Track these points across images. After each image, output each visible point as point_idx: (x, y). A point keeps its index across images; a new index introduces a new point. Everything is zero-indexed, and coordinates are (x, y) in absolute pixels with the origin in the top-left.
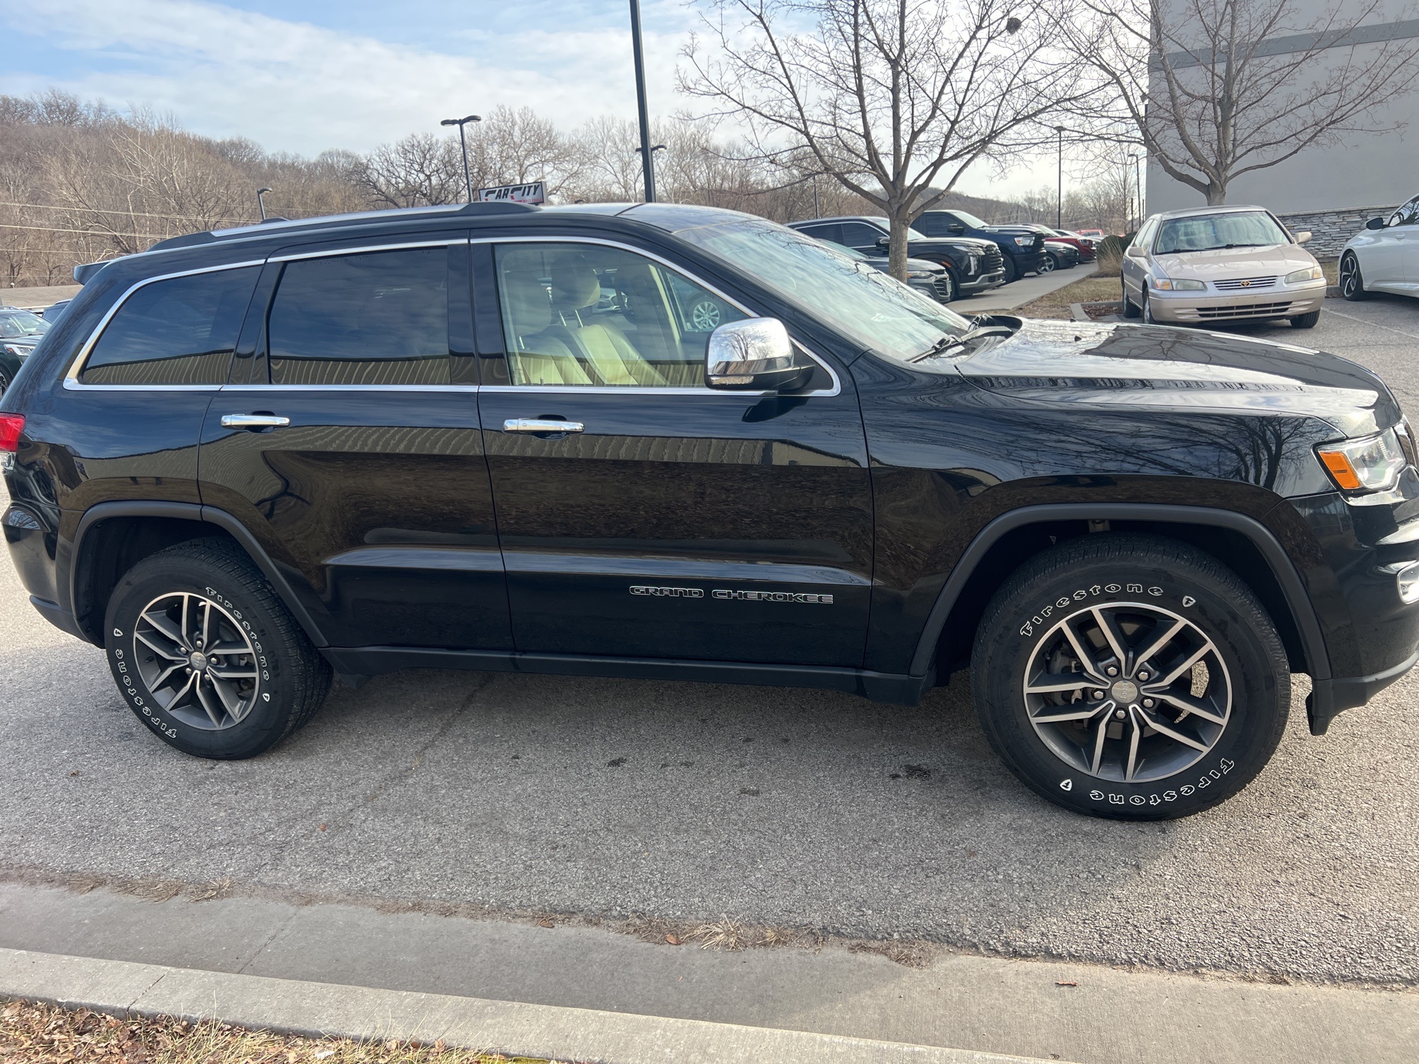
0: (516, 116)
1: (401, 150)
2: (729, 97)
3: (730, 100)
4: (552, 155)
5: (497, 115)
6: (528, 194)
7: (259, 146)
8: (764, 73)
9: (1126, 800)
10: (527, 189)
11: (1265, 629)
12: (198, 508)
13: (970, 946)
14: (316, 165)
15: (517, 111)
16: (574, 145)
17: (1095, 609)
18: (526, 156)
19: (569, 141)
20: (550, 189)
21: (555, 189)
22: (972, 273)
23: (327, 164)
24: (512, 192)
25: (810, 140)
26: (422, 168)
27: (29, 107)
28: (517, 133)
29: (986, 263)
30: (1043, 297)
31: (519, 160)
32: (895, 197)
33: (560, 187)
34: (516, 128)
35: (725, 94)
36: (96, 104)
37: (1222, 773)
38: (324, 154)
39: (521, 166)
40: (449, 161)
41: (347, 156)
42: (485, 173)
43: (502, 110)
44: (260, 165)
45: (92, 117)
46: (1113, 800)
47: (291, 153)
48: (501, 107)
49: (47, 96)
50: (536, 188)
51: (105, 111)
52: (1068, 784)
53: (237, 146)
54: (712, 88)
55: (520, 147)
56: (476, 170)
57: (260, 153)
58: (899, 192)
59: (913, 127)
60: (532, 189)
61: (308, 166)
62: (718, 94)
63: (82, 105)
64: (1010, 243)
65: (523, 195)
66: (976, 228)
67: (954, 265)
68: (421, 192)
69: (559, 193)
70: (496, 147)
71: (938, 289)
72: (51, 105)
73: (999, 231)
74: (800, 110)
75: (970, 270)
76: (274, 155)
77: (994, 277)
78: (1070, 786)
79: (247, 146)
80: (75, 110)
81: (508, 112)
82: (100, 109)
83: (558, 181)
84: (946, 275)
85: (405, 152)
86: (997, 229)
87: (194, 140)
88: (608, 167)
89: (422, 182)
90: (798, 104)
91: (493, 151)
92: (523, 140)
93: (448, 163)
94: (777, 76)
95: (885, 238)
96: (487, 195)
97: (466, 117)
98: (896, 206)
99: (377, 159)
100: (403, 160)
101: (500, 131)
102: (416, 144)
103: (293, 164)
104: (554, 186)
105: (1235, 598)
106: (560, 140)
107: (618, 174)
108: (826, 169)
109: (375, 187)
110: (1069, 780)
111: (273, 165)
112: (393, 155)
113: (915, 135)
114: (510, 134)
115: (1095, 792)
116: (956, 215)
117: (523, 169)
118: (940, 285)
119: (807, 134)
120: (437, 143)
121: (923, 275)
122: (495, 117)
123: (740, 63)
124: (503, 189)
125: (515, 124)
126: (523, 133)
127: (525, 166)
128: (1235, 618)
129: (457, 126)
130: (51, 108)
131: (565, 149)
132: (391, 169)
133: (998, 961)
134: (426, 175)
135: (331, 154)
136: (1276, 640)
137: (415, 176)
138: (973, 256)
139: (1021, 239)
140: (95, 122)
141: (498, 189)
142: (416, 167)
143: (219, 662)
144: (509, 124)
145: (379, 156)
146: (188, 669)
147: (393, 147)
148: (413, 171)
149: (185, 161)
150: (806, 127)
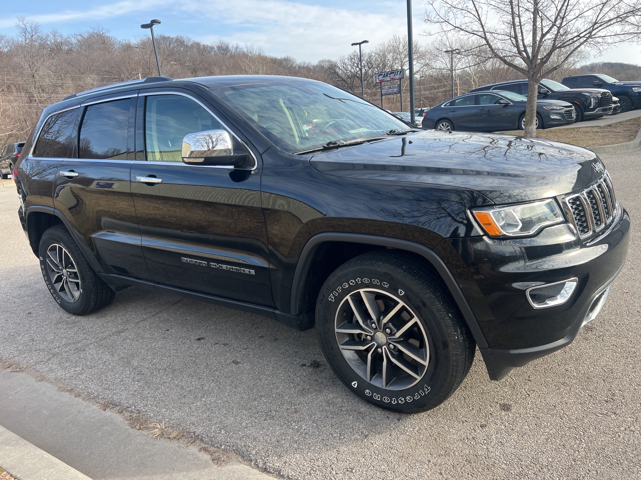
0: (401, 40)
1: (349, 58)
2: (449, 23)
3: (449, 24)
4: (416, 56)
5: (393, 40)
6: (397, 75)
7: (295, 59)
8: (462, 9)
9: (381, 399)
10: (397, 73)
11: (443, 314)
12: (53, 209)
13: (249, 460)
14: (316, 66)
15: (402, 37)
16: (427, 51)
17: (361, 291)
18: (404, 58)
19: (425, 50)
20: (414, 72)
21: (416, 72)
22: (592, 107)
23: (321, 65)
24: (390, 74)
25: (487, 42)
26: (358, 65)
27: (212, 48)
28: (401, 47)
29: (603, 101)
30: (631, 120)
31: (401, 60)
32: (531, 68)
33: (419, 71)
34: (401, 45)
35: (447, 22)
36: (235, 46)
37: (425, 393)
38: (320, 62)
39: (402, 62)
40: (370, 62)
41: (329, 61)
42: (385, 66)
43: (395, 37)
44: (295, 67)
45: (234, 51)
46: (375, 397)
47: (307, 62)
48: (394, 36)
49: (218, 44)
50: (400, 72)
51: (239, 48)
52: (355, 384)
53: (286, 60)
54: (441, 19)
55: (402, 54)
56: (381, 65)
57: (295, 62)
58: (534, 65)
59: (542, 32)
60: (399, 73)
61: (314, 67)
62: (444, 22)
63: (230, 46)
64: (629, 90)
65: (395, 75)
66: (610, 83)
67: (581, 102)
68: (357, 76)
69: (418, 74)
70: (391, 54)
71: (566, 116)
72: (220, 47)
73: (624, 84)
74: (483, 27)
75: (591, 106)
76: (300, 63)
77: (607, 109)
78: (356, 385)
79: (290, 60)
80: (228, 48)
81: (398, 38)
82: (237, 48)
83: (418, 68)
84: (573, 108)
85: (351, 59)
86: (623, 83)
87: (271, 58)
88: (443, 61)
89: (357, 72)
90: (481, 24)
91: (390, 57)
92: (404, 50)
93: (369, 62)
94: (469, 11)
95: (544, 90)
96: (379, 76)
97: (362, 41)
98: (532, 73)
99: (339, 62)
100: (350, 62)
101: (393, 47)
102: (356, 55)
103: (308, 66)
104: (416, 71)
105: (426, 294)
106: (421, 49)
107: (447, 64)
108: (495, 56)
109: (338, 74)
110: (356, 382)
111: (300, 67)
112: (346, 60)
113: (543, 35)
114: (399, 48)
115: (367, 391)
116: (599, 76)
117: (403, 64)
118: (568, 114)
119: (486, 39)
120: (365, 54)
121: (558, 108)
122: (392, 41)
123: (449, 6)
124: (386, 73)
125: (401, 43)
126: (403, 47)
127: (403, 62)
128: (424, 305)
129: (358, 45)
130: (220, 48)
131: (423, 53)
132: (345, 66)
133: (256, 471)
134: (359, 68)
135: (323, 61)
136: (449, 321)
137: (355, 69)
138: (594, 98)
139: (636, 88)
140: (234, 53)
141: (384, 73)
142: (356, 65)
143: (70, 275)
144: (398, 43)
145: (340, 61)
146: (63, 276)
147: (346, 57)
148: (354, 67)
149: (264, 67)
150: (485, 35)
